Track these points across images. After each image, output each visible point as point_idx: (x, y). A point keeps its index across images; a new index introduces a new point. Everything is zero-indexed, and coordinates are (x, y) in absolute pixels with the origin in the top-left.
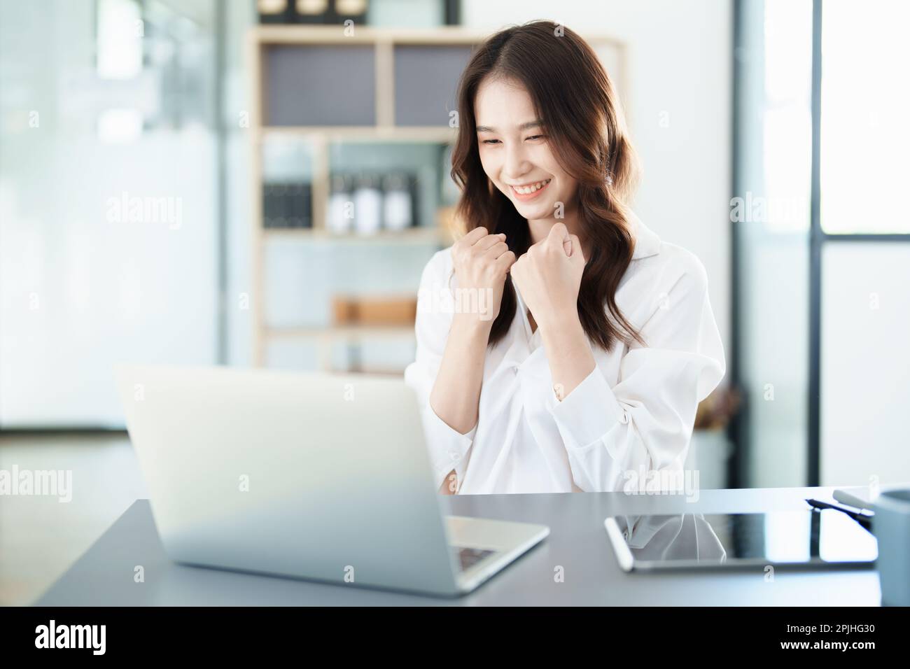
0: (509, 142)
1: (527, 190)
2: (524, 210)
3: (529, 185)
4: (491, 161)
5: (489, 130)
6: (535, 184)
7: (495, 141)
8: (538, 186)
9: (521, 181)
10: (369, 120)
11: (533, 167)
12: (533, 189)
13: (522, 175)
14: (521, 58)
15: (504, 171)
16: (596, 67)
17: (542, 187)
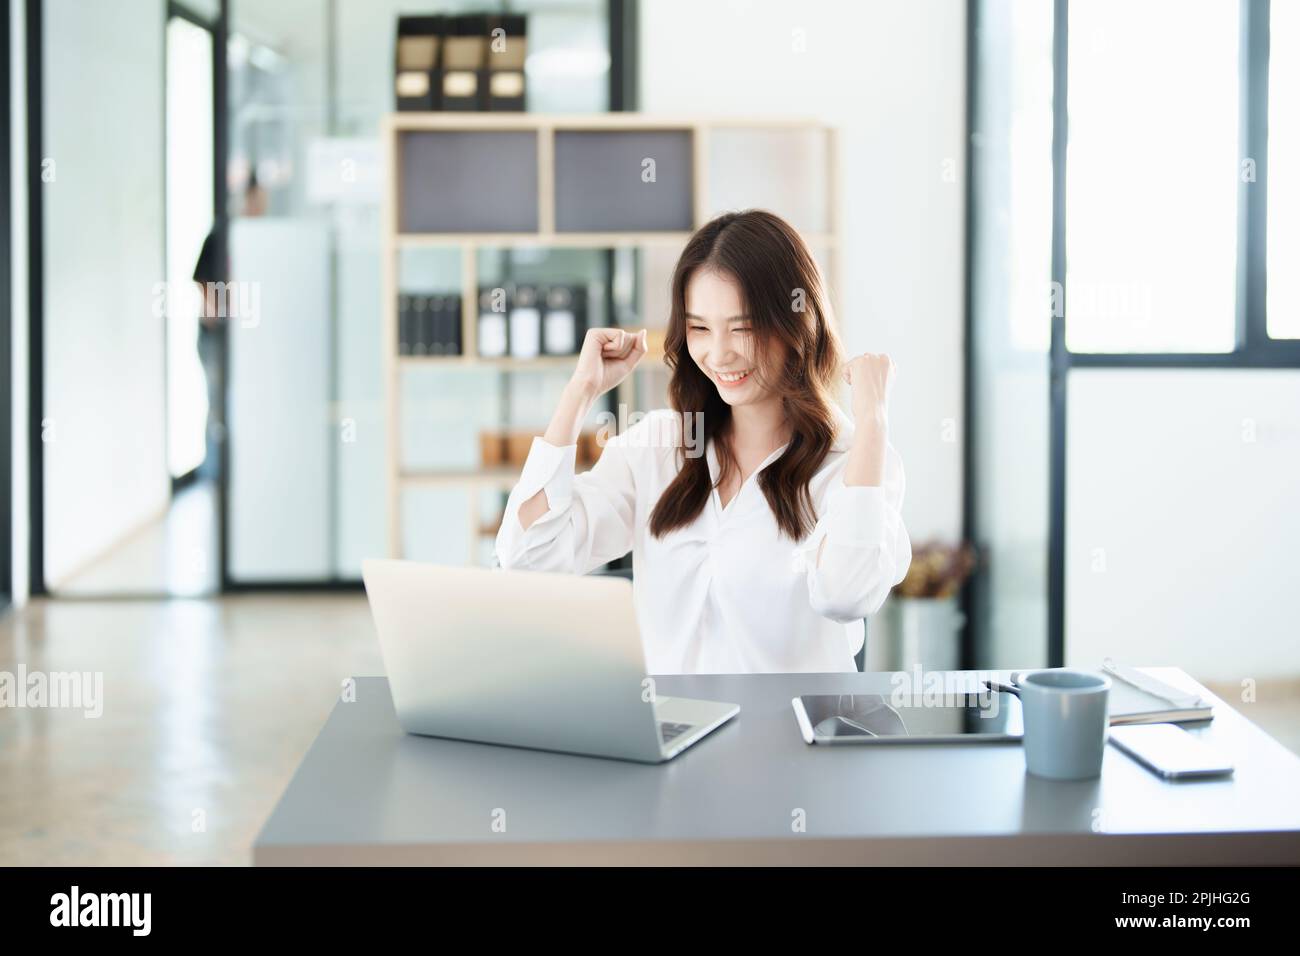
0: (716, 332)
1: (731, 378)
2: (727, 396)
3: (733, 374)
4: (697, 348)
5: (698, 318)
6: (739, 373)
7: (703, 328)
8: (742, 375)
9: (725, 369)
10: (531, 227)
11: (737, 356)
12: (737, 377)
13: (726, 364)
14: (733, 252)
15: (709, 357)
16: (807, 263)
17: (745, 375)
